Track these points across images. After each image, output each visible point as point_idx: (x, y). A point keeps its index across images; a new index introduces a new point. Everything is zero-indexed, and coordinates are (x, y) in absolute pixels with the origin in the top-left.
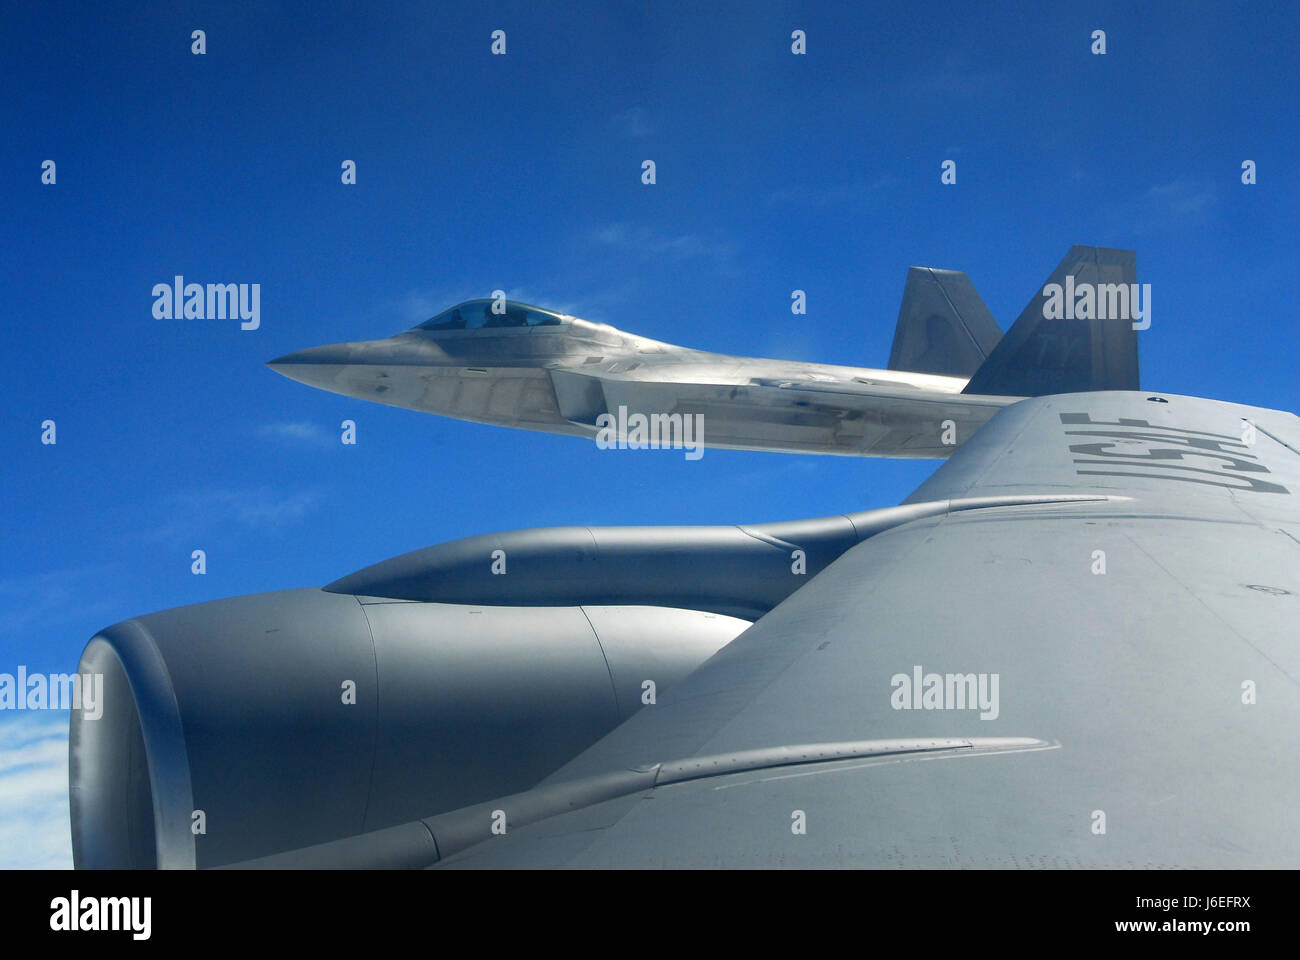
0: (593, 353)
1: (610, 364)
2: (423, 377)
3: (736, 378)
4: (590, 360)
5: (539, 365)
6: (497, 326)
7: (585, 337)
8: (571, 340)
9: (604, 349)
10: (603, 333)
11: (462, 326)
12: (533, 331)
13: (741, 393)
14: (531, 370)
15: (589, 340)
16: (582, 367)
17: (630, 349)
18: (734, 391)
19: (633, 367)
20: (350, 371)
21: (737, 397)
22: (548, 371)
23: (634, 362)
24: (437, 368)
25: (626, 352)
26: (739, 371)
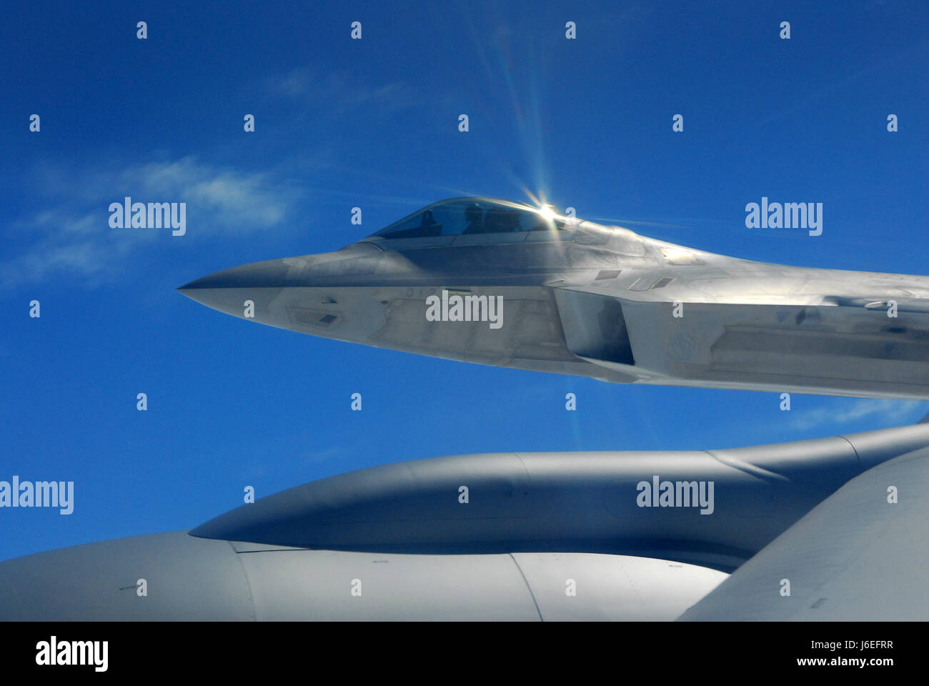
0: (608, 266)
1: (631, 279)
2: (384, 302)
3: (803, 295)
4: (603, 276)
5: (539, 283)
6: (482, 232)
7: (596, 244)
8: (579, 249)
9: (621, 261)
10: (619, 239)
11: (437, 232)
12: (529, 238)
13: (811, 316)
14: (527, 288)
15: (600, 249)
16: (594, 285)
17: (656, 259)
18: (802, 314)
19: (662, 283)
20: (288, 294)
21: (805, 322)
22: (551, 290)
23: (664, 278)
24: (405, 289)
25: (650, 263)
26: (806, 286)
